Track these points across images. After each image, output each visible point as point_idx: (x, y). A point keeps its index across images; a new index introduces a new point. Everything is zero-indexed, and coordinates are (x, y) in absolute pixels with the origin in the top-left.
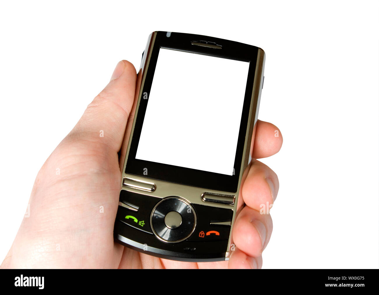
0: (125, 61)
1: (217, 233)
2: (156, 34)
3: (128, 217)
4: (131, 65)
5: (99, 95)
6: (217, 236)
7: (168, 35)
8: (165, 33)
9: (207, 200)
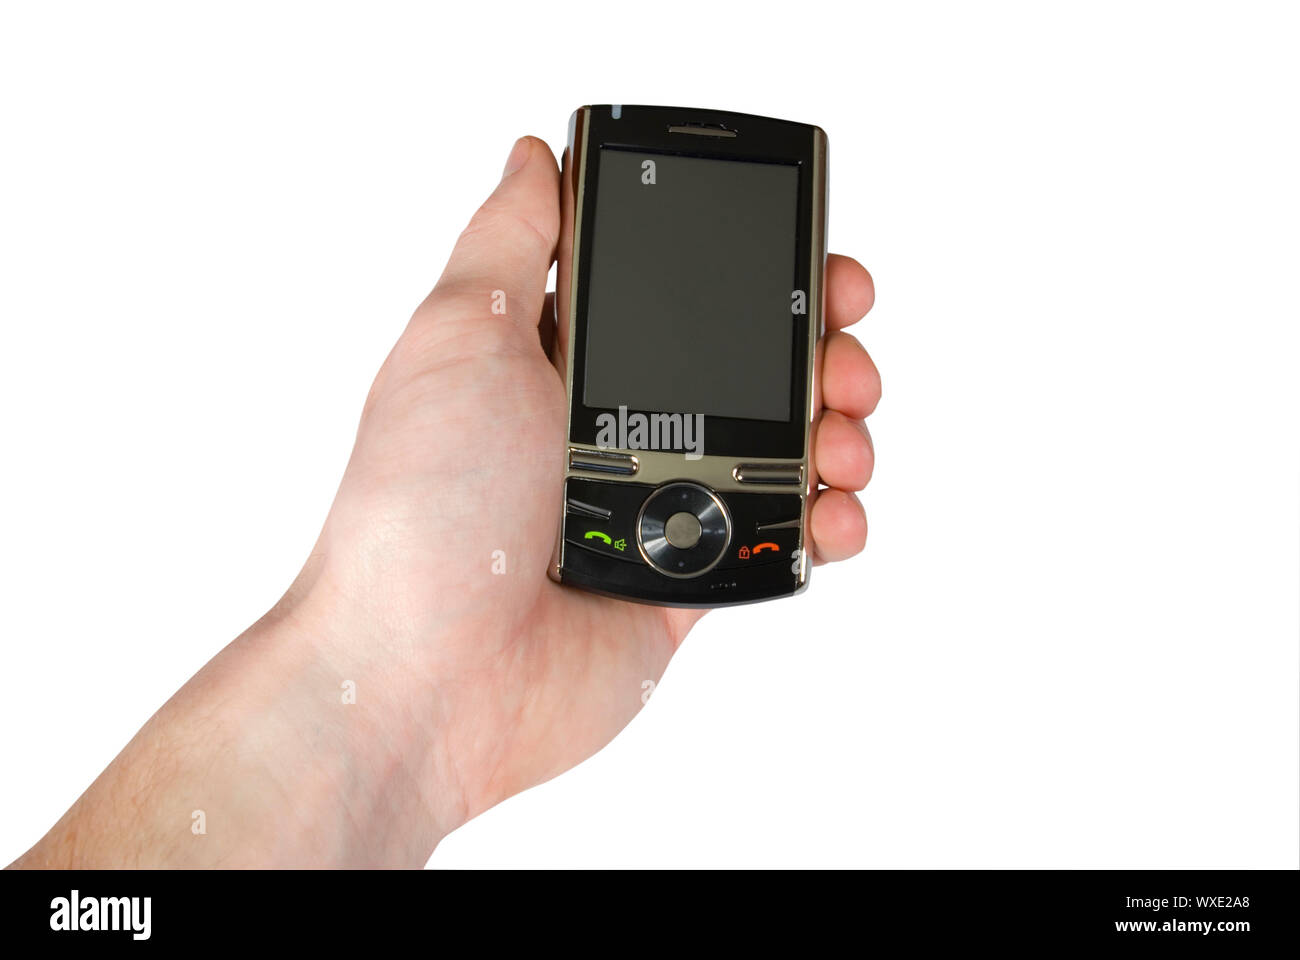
0: (529, 138)
1: (775, 547)
2: (587, 114)
3: (589, 535)
4: (544, 146)
5: (482, 208)
6: (775, 552)
7: (616, 114)
8: (608, 108)
9: (746, 481)
